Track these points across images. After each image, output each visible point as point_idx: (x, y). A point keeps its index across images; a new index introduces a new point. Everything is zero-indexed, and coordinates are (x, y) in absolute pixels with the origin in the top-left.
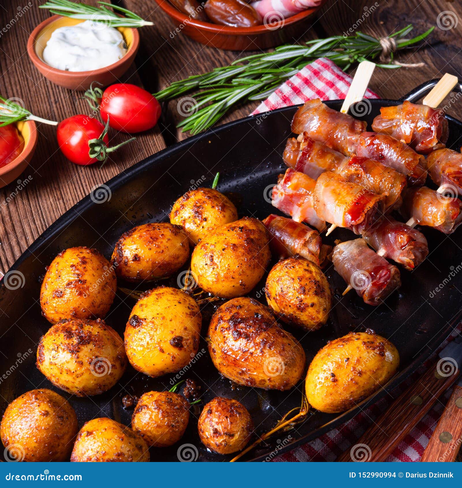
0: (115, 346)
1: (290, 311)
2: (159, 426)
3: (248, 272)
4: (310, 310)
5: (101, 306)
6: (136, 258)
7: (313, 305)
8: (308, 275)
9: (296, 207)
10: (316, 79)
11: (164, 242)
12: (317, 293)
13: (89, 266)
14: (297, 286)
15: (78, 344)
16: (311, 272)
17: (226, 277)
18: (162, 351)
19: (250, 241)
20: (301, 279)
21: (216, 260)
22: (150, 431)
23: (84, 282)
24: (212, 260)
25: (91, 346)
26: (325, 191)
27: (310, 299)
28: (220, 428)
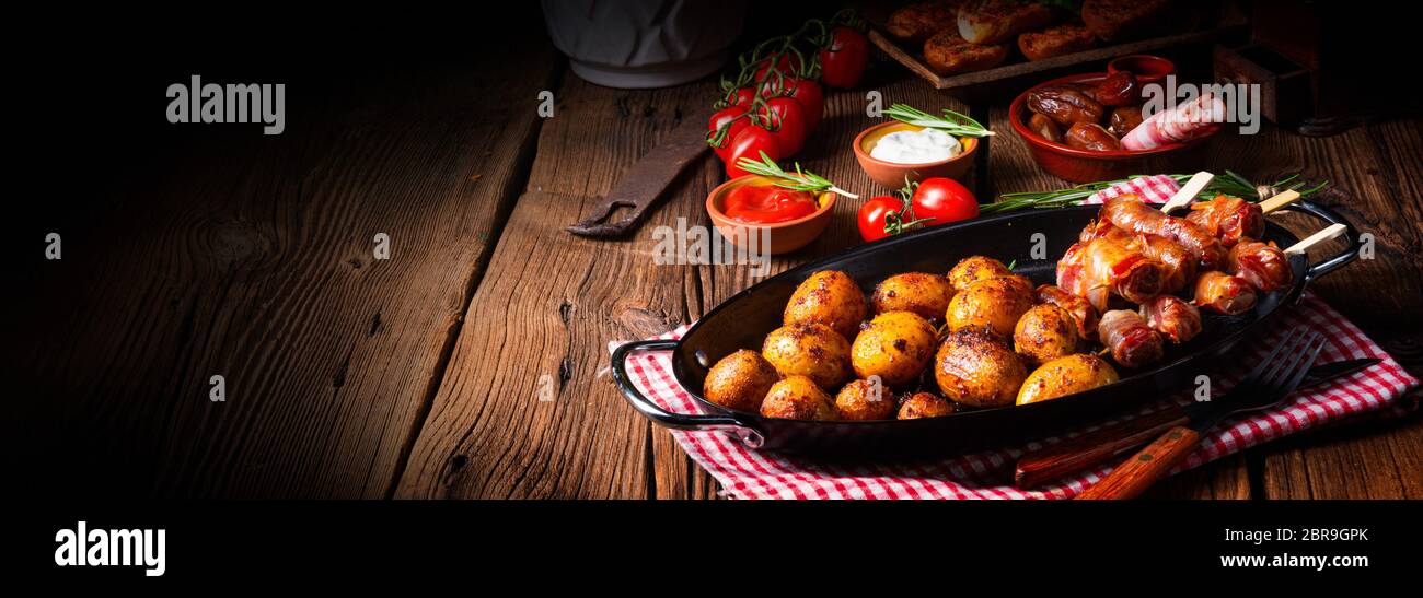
0: (841, 346)
1: (1029, 348)
2: (857, 403)
3: (999, 316)
4: (1048, 345)
5: (841, 321)
6: (892, 295)
7: (1051, 340)
8: (1055, 315)
9: (1077, 281)
10: (1149, 189)
11: (924, 286)
12: (1058, 331)
13: (837, 282)
14: (1040, 321)
15: (803, 333)
16: (1059, 314)
17: (975, 316)
18: (883, 350)
19: (1009, 288)
20: (1045, 316)
21: (969, 299)
22: (848, 407)
23: (828, 292)
24: (965, 299)
25: (817, 337)
27: (1051, 334)
28: (914, 408)
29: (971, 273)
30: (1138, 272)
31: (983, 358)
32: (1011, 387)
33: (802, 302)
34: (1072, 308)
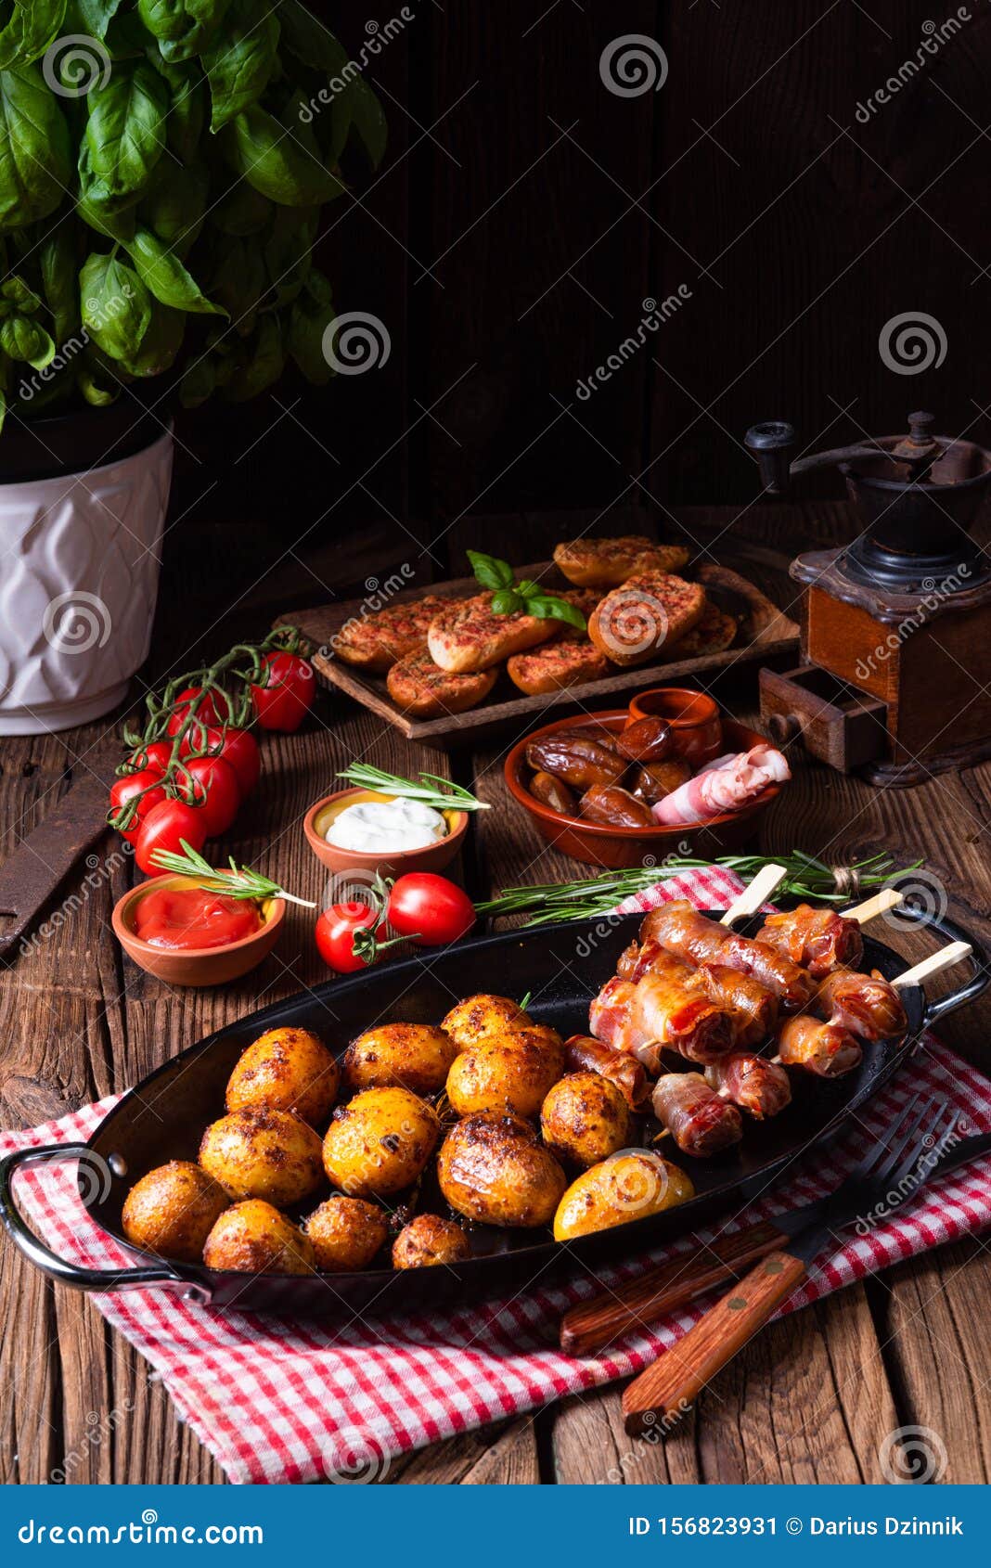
0: (308, 1143)
1: (564, 1137)
2: (336, 1233)
3: (521, 1089)
4: (590, 1135)
5: (305, 1102)
6: (372, 1059)
7: (594, 1128)
8: (596, 1090)
10: (701, 887)
11: (414, 1044)
12: (603, 1114)
13: (298, 1047)
14: (577, 1100)
15: (256, 1127)
16: (602, 1088)
17: (487, 1090)
18: (367, 1150)
19: (530, 1048)
20: (585, 1093)
21: (477, 1066)
22: (324, 1239)
23: (287, 1062)
24: (472, 1066)
25: (275, 1134)
26: (648, 992)
27: (593, 1119)
28: (417, 1242)
29: (476, 1021)
30: (704, 1025)
31: (506, 1163)
32: (545, 1202)
33: (251, 1076)
34: (616, 1071)
